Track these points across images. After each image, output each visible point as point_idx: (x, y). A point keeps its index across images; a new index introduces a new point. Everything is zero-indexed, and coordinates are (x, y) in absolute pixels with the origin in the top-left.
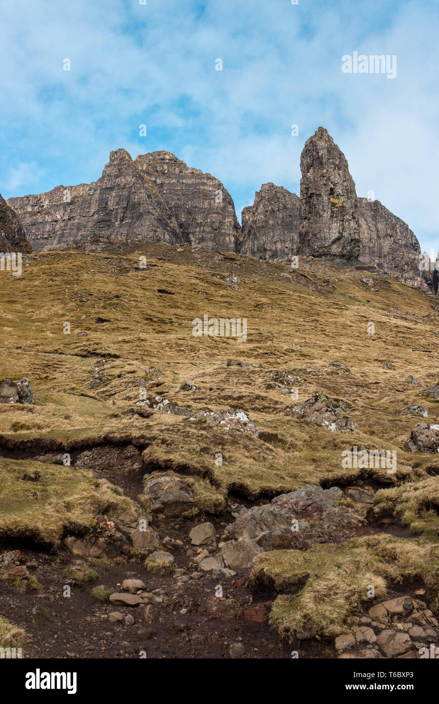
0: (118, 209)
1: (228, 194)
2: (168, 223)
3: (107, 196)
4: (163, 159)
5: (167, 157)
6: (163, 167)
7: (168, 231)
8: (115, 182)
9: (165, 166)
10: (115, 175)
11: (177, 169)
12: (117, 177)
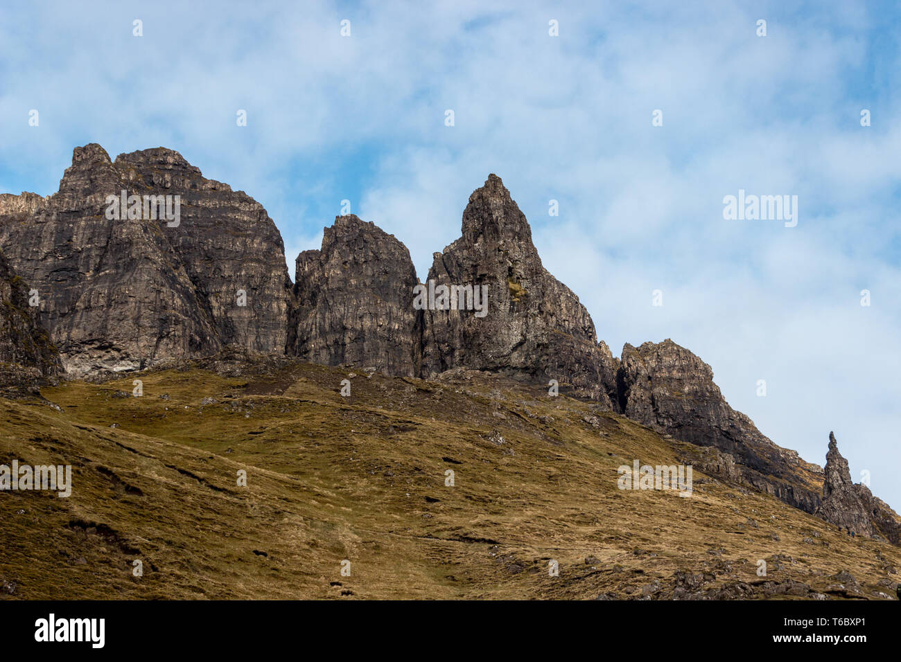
0: (90, 249)
1: (276, 228)
2: (175, 276)
3: (71, 225)
4: (164, 163)
5: (171, 160)
6: (163, 176)
7: (178, 291)
8: (85, 202)
9: (166, 176)
10: (85, 190)
11: (187, 181)
12: (87, 193)
